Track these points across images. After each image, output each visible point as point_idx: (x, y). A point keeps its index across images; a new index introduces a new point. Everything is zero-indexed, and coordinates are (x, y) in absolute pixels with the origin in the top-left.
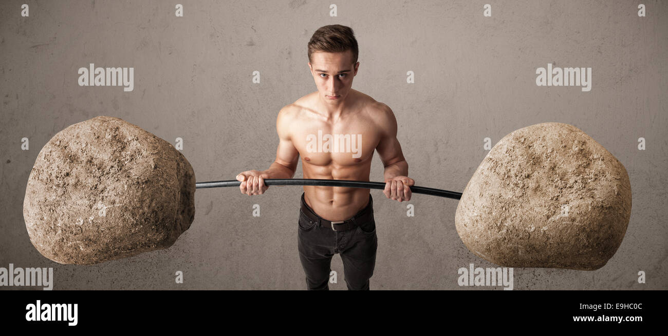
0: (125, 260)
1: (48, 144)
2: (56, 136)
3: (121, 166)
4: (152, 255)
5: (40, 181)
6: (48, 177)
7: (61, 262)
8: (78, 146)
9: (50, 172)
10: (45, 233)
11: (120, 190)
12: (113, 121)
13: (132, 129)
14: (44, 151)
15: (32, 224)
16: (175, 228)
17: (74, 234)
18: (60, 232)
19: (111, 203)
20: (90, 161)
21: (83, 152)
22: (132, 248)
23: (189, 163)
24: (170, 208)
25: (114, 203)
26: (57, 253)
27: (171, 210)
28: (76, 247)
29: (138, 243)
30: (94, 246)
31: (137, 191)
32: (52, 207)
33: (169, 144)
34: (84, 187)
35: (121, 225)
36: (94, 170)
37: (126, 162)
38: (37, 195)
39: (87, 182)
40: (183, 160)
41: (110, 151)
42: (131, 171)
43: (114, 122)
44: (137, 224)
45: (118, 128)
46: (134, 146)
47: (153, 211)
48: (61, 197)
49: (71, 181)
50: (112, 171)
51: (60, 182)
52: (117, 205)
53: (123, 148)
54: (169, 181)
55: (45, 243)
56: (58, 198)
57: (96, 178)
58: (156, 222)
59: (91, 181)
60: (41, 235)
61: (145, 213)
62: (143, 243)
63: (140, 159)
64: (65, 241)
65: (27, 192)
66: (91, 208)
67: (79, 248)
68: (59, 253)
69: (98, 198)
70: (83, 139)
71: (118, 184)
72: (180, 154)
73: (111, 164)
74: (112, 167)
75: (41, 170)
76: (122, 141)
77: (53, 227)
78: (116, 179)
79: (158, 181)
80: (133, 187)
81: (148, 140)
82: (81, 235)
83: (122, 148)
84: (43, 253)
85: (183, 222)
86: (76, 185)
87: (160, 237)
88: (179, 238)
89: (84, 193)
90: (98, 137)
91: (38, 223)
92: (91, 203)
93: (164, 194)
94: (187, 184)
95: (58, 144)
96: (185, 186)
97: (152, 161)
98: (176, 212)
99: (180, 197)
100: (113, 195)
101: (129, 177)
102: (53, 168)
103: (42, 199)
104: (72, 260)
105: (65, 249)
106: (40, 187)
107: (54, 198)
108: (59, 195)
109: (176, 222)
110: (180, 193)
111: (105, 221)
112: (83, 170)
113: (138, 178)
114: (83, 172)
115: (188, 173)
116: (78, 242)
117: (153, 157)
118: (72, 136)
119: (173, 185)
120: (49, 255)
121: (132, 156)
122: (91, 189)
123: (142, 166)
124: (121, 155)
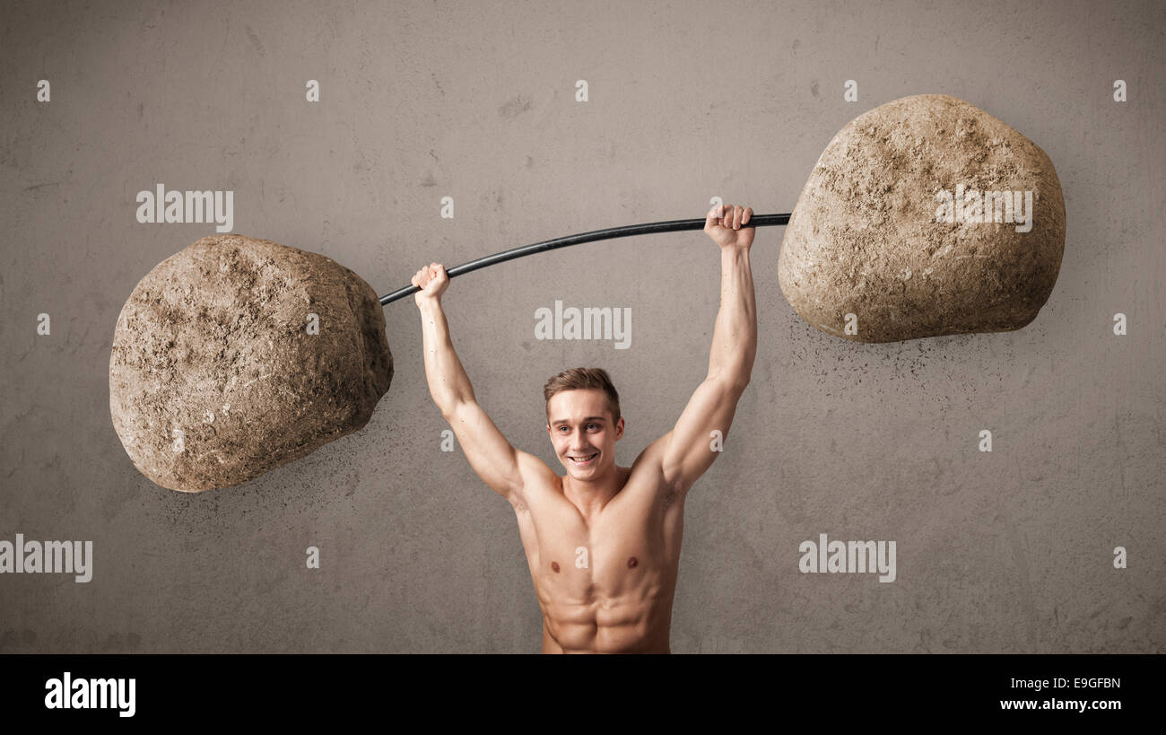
0: (298, 464)
1: (128, 303)
2: (138, 286)
3: (255, 311)
4: (338, 447)
5: (129, 366)
6: (141, 356)
7: (193, 491)
8: (179, 294)
9: (141, 348)
10: (155, 449)
11: (262, 351)
12: (227, 241)
13: (260, 247)
14: (125, 315)
15: (132, 438)
16: (367, 394)
17: (203, 440)
19: (254, 376)
20: (204, 315)
21: (188, 303)
22: (303, 442)
23: (366, 283)
24: (351, 363)
25: (257, 374)
26: (183, 476)
27: (354, 364)
28: (212, 461)
29: (311, 432)
30: (241, 453)
31: (291, 348)
32: (158, 404)
33: (327, 258)
34: (203, 359)
35: (276, 407)
36: (213, 329)
37: (262, 304)
38: (129, 390)
39: (207, 351)
40: (354, 279)
41: (232, 290)
42: (274, 316)
43: (229, 243)
44: (302, 401)
45: (236, 252)
46: (269, 273)
47: (325, 374)
48: (168, 383)
49: (180, 353)
50: (243, 324)
51: (162, 360)
52: (263, 377)
53: (253, 282)
54: (339, 319)
55: (159, 464)
56: (164, 387)
57: (219, 341)
58: (333, 391)
59: (212, 348)
60: (150, 453)
61: (311, 380)
62: (320, 429)
63: (284, 294)
64: (191, 454)
65: (112, 388)
66: (222, 391)
67: (217, 460)
68: (186, 476)
69: (229, 373)
70: (184, 281)
71: (258, 343)
72: (348, 271)
73: (239, 311)
74: (241, 316)
75: (126, 347)
76: (249, 269)
77: (166, 435)
78: (253, 335)
80: (283, 342)
81: (291, 259)
82: (215, 438)
83: (251, 283)
84: (160, 482)
85: (377, 382)
86: (189, 360)
87: (343, 415)
88: (375, 409)
89: (204, 370)
90: (208, 273)
91: (141, 435)
92: (221, 383)
93: (335, 343)
94: (369, 317)
95: (145, 299)
96: (367, 322)
97: (305, 292)
98: (362, 367)
99: (363, 343)
100: (253, 363)
101: (272, 326)
102: (146, 340)
103: (140, 394)
104: (209, 483)
105: (194, 468)
106: (131, 374)
107: (158, 387)
108: (165, 381)
109: (365, 383)
110: (361, 334)
111: (249, 407)
112: (194, 333)
113: (288, 326)
114: (196, 335)
115: (367, 299)
116: (213, 451)
117: (304, 286)
118: (165, 280)
119: (348, 324)
120: (170, 483)
121: (270, 291)
122: (215, 361)
123: (291, 303)
124: (251, 294)
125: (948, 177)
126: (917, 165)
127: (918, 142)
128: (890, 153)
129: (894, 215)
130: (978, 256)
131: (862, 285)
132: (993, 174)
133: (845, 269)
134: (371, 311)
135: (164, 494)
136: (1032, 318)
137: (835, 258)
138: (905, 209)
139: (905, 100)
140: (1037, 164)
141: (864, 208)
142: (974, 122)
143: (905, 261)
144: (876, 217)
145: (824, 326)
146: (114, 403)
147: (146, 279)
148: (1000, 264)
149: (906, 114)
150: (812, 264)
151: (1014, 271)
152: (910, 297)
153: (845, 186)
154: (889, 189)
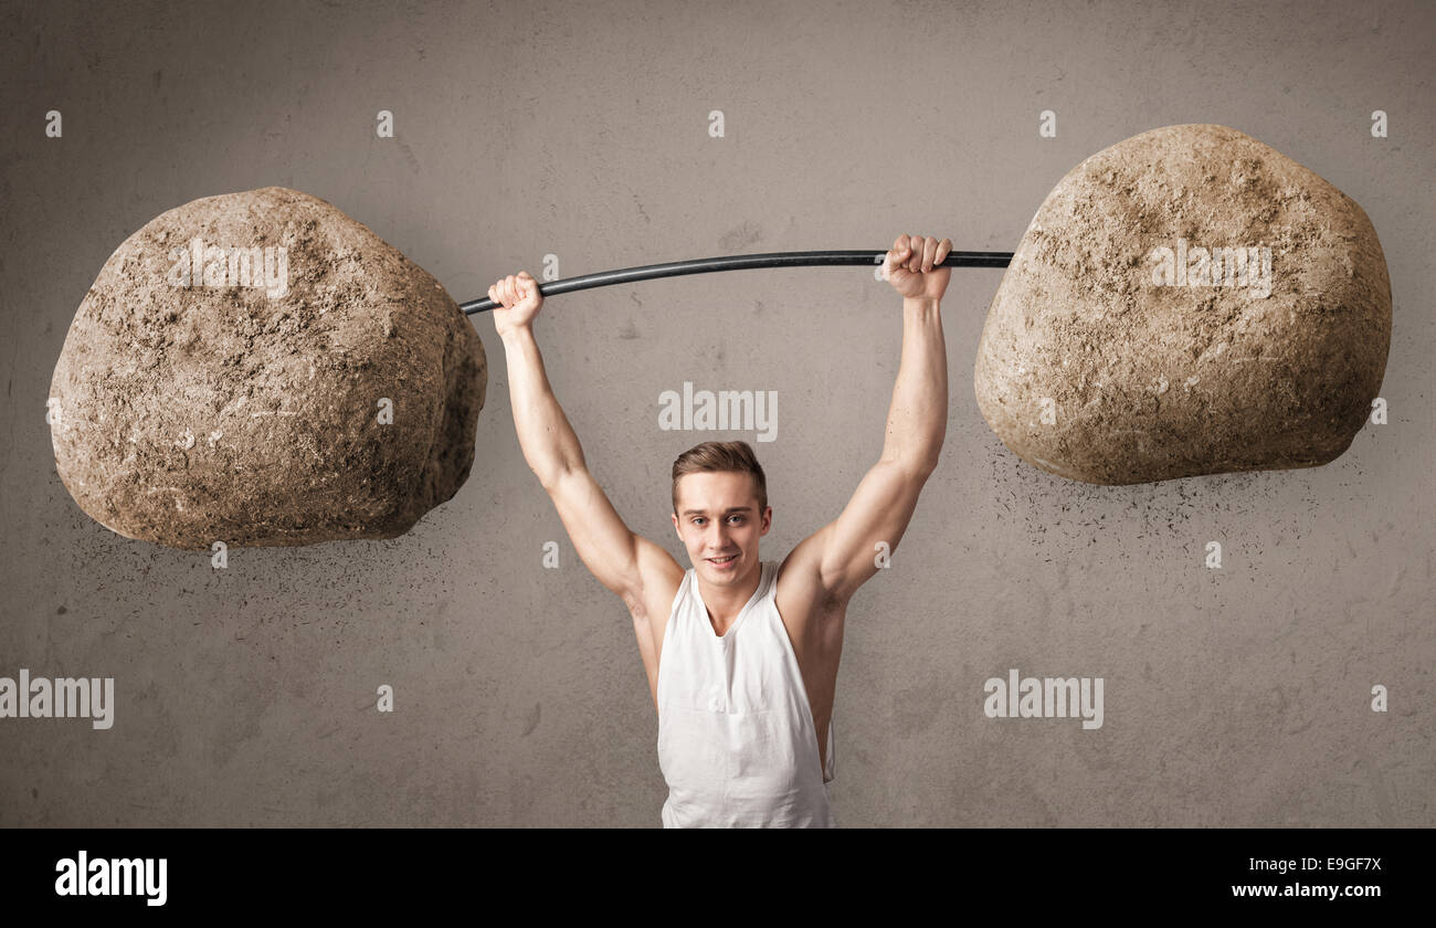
0: (285, 553)
1: (136, 237)
2: (159, 218)
3: (309, 317)
4: (350, 551)
5: (102, 325)
6: (124, 318)
7: (123, 534)
9: (130, 306)
10: (94, 455)
11: (296, 377)
12: (307, 205)
13: (350, 231)
14: (124, 252)
15: (67, 427)
16: (419, 492)
17: (165, 468)
18: (132, 457)
19: (271, 406)
20: (234, 295)
22: (304, 526)
24: (414, 442)
25: (276, 406)
26: (118, 507)
27: (417, 445)
28: (168, 502)
29: (320, 515)
30: (212, 507)
31: (339, 388)
32: (124, 394)
33: (436, 282)
34: (209, 355)
35: (286, 462)
36: (240, 319)
37: (322, 311)
38: (90, 358)
39: (219, 345)
42: (332, 335)
43: (309, 207)
44: (325, 468)
45: (315, 224)
46: (348, 272)
47: (372, 441)
48: (148, 370)
49: (181, 335)
50: (284, 328)
51: (152, 334)
52: (283, 413)
53: (321, 276)
54: (421, 374)
55: (91, 479)
56: (141, 374)
57: (242, 338)
58: (374, 471)
59: (228, 345)
60: (85, 459)
61: (349, 443)
62: (335, 516)
63: (357, 309)
64: (142, 481)
65: (66, 347)
66: (219, 411)
67: (174, 505)
68: (123, 510)
69: (239, 389)
70: (225, 237)
71: (293, 362)
73: (286, 309)
74: (286, 317)
75: (109, 297)
76: (322, 255)
77: (117, 442)
78: (292, 348)
79: (395, 370)
80: (329, 375)
81: (386, 264)
83: (318, 276)
84: (83, 504)
85: (441, 481)
86: (189, 348)
87: (376, 509)
88: (423, 519)
89: (205, 371)
90: (263, 238)
91: (83, 428)
92: (222, 398)
94: (465, 387)
95: (161, 240)
96: (459, 393)
97: (388, 318)
98: (426, 454)
99: (441, 419)
100: (277, 388)
101: (323, 347)
102: (140, 297)
103: (102, 369)
104: (151, 532)
105: (138, 502)
106: (100, 338)
107: (132, 371)
108: (145, 365)
109: (422, 476)
110: (443, 406)
111: (247, 447)
112: (212, 314)
113: (345, 355)
114: (213, 319)
115: (471, 361)
116: (173, 489)
117: (391, 308)
118: (200, 225)
119: (431, 386)
120: (96, 511)
121: (340, 297)
122: (226, 364)
123: (362, 325)
124: (312, 291)
134: (469, 379)
146: (62, 369)
147: (174, 212)
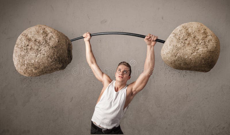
0: (49, 74)
1: (21, 35)
2: (23, 32)
3: (46, 42)
4: (58, 72)
5: (18, 48)
6: (21, 46)
7: (27, 76)
8: (31, 35)
10: (21, 66)
11: (46, 50)
13: (50, 29)
14: (19, 37)
15: (16, 63)
16: (66, 63)
17: (31, 66)
18: (26, 65)
19: (43, 55)
20: (35, 40)
21: (33, 37)
22: (51, 70)
24: (64, 56)
28: (32, 71)
29: (53, 68)
30: (38, 70)
32: (23, 57)
33: (63, 33)
34: (34, 49)
35: (47, 62)
36: (37, 44)
37: (48, 40)
38: (17, 53)
40: (67, 39)
41: (42, 36)
42: (50, 43)
43: (43, 27)
44: (52, 62)
45: (45, 29)
46: (50, 34)
47: (58, 57)
49: (29, 47)
50: (43, 44)
51: (25, 48)
52: (45, 55)
53: (47, 36)
54: (63, 46)
55: (21, 69)
56: (25, 54)
57: (38, 46)
58: (59, 61)
59: (36, 47)
60: (19, 67)
61: (55, 58)
62: (55, 68)
63: (53, 39)
64: (28, 68)
65: (14, 52)
66: (36, 57)
68: (26, 73)
69: (39, 53)
70: (33, 33)
72: (67, 37)
73: (43, 41)
74: (43, 42)
75: (18, 44)
76: (46, 33)
77: (23, 64)
78: (45, 46)
79: (59, 46)
80: (51, 49)
81: (55, 32)
82: (33, 66)
84: (20, 73)
85: (68, 61)
86: (31, 49)
87: (60, 66)
89: (34, 52)
90: (38, 32)
91: (18, 63)
92: (36, 55)
93: (61, 51)
95: (24, 35)
96: (69, 48)
97: (57, 40)
98: (66, 57)
99: (67, 52)
100: (44, 52)
101: (49, 45)
102: (23, 43)
103: (19, 54)
104: (30, 75)
105: (28, 71)
106: (18, 50)
109: (66, 60)
110: (67, 50)
111: (41, 61)
112: (33, 44)
113: (52, 46)
116: (32, 68)
117: (57, 38)
118: (29, 32)
119: (65, 48)
120: (23, 74)
121: (50, 38)
122: (36, 50)
123: (54, 41)
124: (46, 38)
125: (198, 40)
126: (192, 36)
127: (194, 31)
128: (188, 32)
129: (186, 45)
130: (201, 56)
131: (177, 57)
132: (207, 41)
133: (174, 53)
135: (21, 75)
136: (210, 71)
137: (173, 51)
138: (188, 44)
139: (193, 23)
140: (216, 40)
141: (180, 42)
142: (205, 30)
143: (186, 54)
144: (182, 44)
145: (168, 64)
146: (14, 55)
147: (25, 31)
148: (205, 59)
149: (192, 25)
150: (168, 51)
151: (208, 61)
152: (186, 61)
153: (178, 37)
154: (186, 40)
